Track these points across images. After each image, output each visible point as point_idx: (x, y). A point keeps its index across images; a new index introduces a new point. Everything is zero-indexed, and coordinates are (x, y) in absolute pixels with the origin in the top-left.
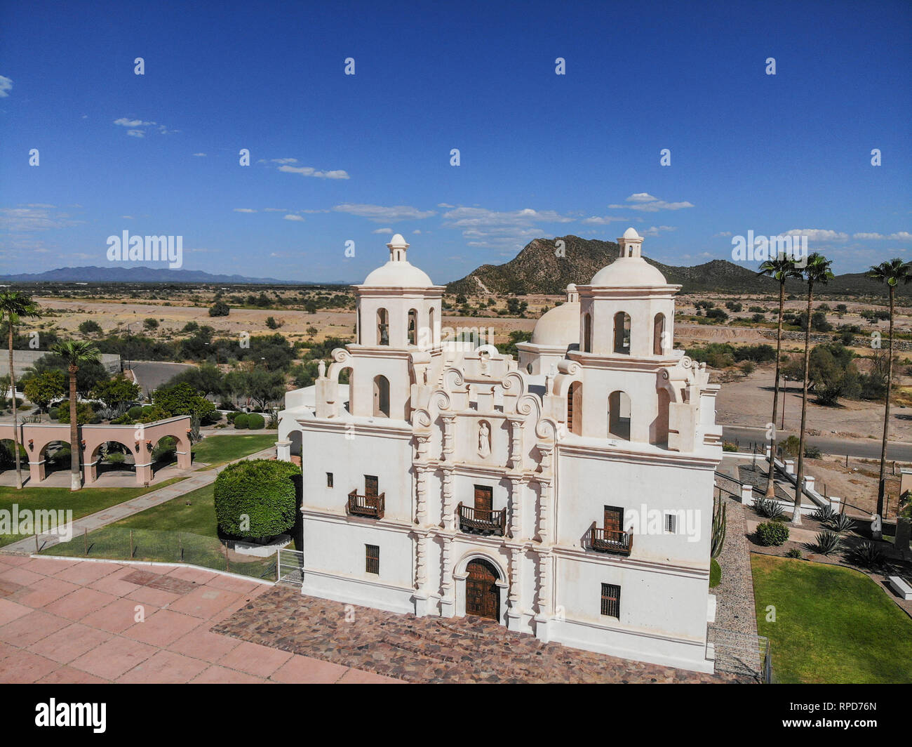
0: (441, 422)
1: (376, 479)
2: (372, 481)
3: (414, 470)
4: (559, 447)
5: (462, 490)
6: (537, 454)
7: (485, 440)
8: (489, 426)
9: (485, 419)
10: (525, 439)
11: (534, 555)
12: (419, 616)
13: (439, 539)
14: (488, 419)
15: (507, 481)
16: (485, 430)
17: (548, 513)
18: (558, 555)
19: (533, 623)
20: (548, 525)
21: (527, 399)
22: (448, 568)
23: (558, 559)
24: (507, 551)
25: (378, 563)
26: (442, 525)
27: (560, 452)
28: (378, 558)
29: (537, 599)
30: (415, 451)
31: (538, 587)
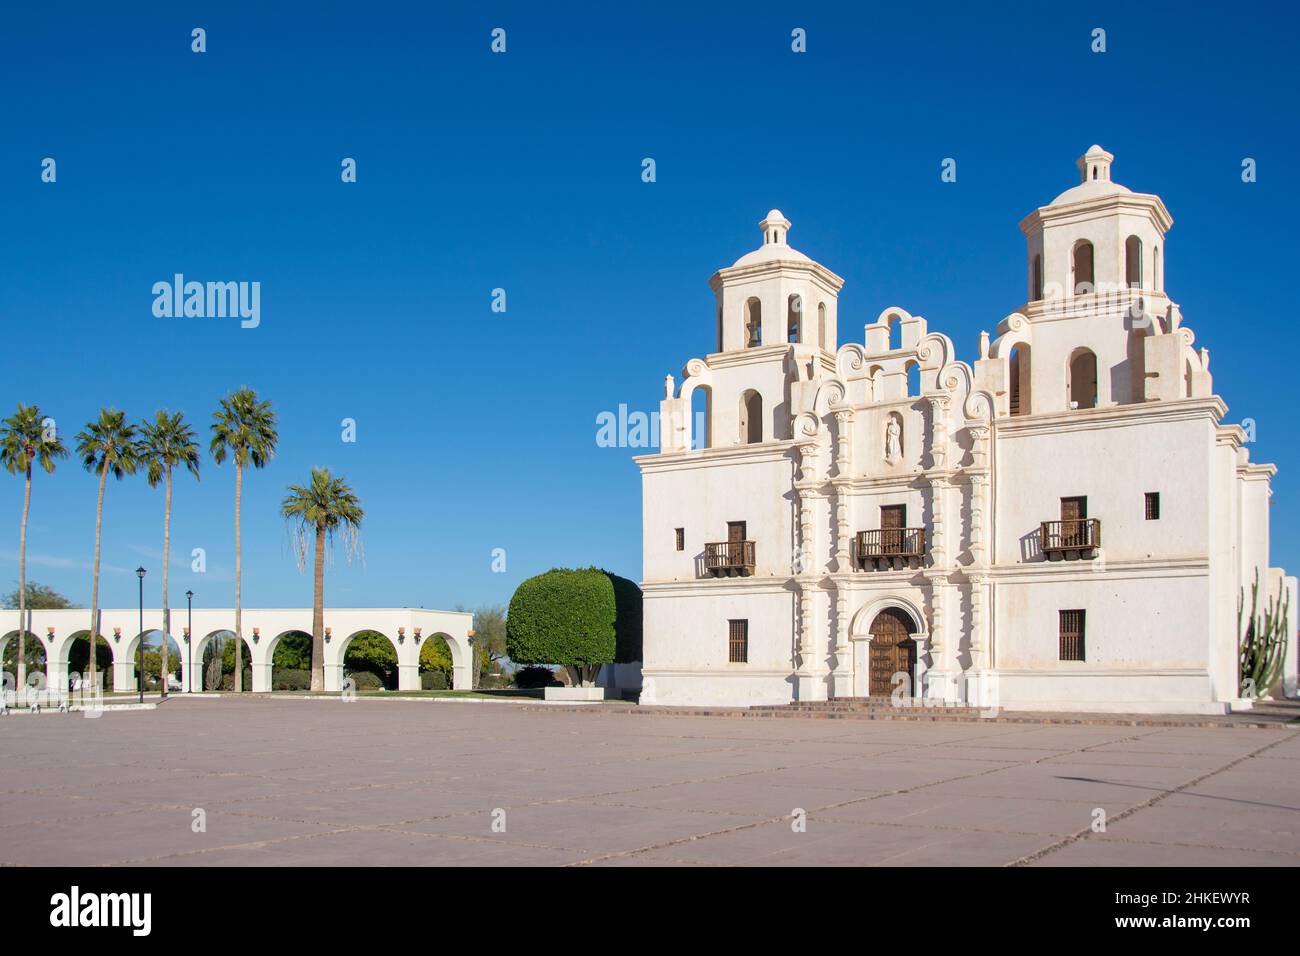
0: (832, 421)
1: (743, 524)
2: (738, 528)
3: (795, 496)
4: (997, 426)
5: (862, 515)
6: (965, 438)
7: (895, 439)
8: (900, 419)
9: (896, 409)
10: (948, 423)
11: (963, 582)
12: (802, 701)
13: (831, 587)
14: (899, 409)
15: (924, 485)
16: (896, 428)
17: (981, 519)
18: (997, 580)
20: (981, 537)
21: (953, 369)
22: (844, 625)
23: (997, 586)
24: (926, 585)
25: (746, 644)
26: (834, 566)
27: (998, 434)
28: (746, 638)
29: (966, 644)
30: (795, 466)
31: (968, 628)
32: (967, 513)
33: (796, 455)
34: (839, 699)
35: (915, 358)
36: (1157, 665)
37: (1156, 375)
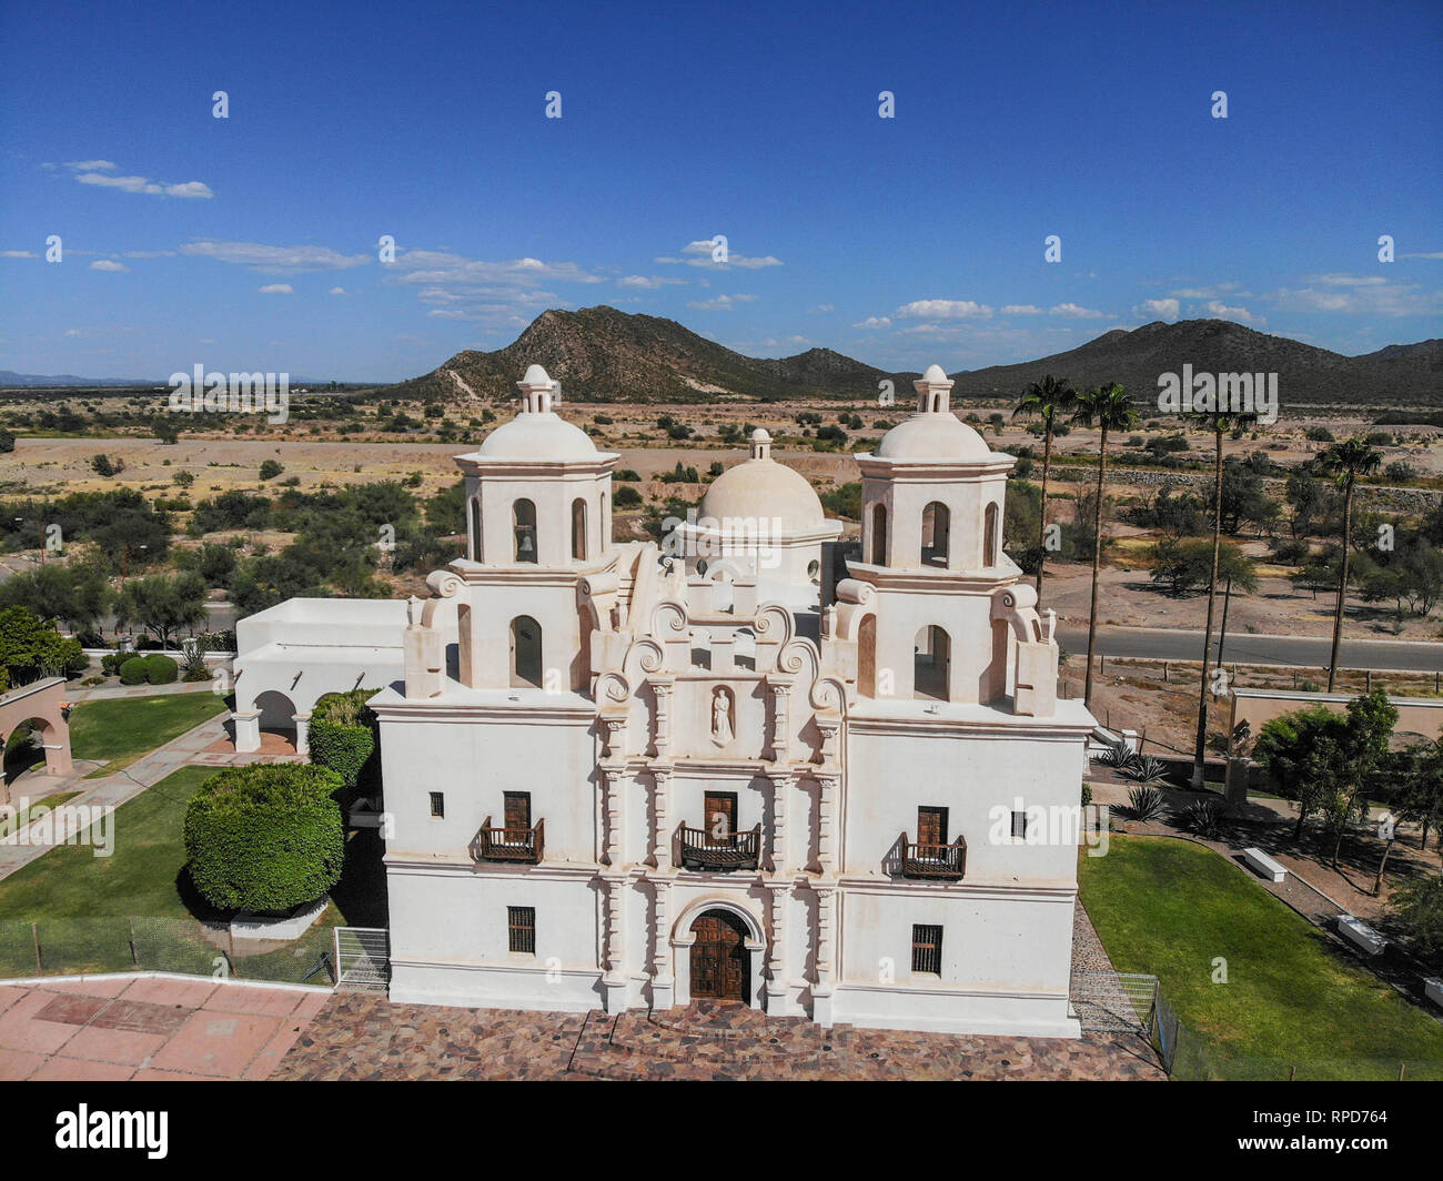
0: (649, 693)
1: (525, 796)
2: (517, 801)
3: (600, 777)
4: (848, 722)
5: (683, 803)
6: (814, 734)
7: (722, 716)
8: (730, 694)
10: (793, 713)
11: (810, 892)
12: (612, 1013)
13: (647, 887)
14: (730, 684)
15: (764, 783)
16: (724, 702)
17: (830, 827)
18: (846, 890)
19: (807, 1000)
20: (830, 846)
21: (796, 646)
22: (664, 932)
23: (846, 897)
24: (766, 894)
25: (533, 931)
26: (652, 862)
27: (849, 729)
28: (533, 925)
29: (813, 961)
30: (600, 744)
31: (815, 943)
32: (815, 818)
33: (604, 729)
34: (657, 1012)
35: (750, 627)
37: (1032, 688)
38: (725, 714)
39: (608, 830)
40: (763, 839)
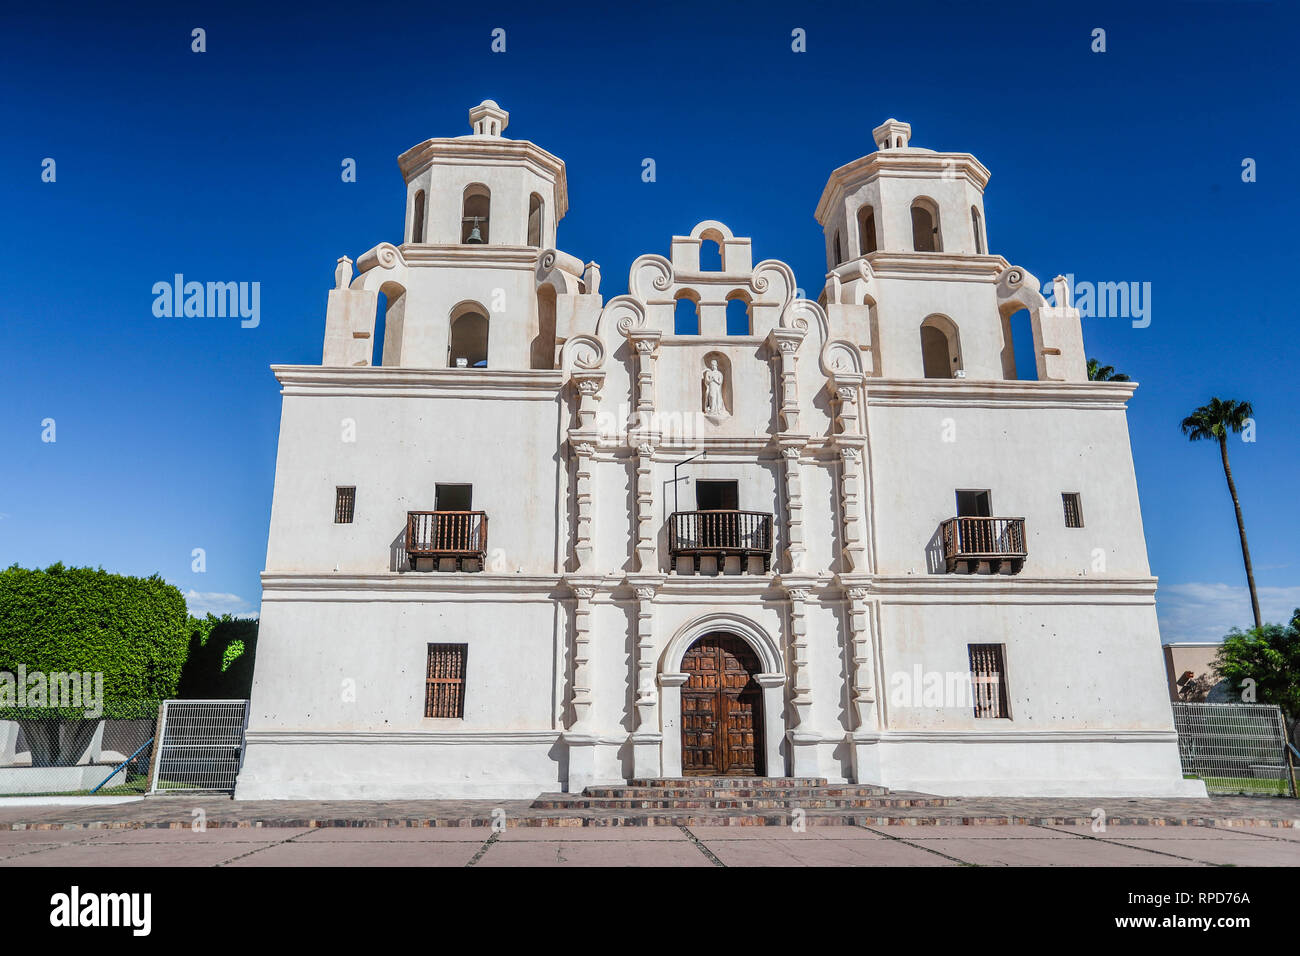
0: (630, 354)
1: (465, 489)
2: (454, 494)
3: (568, 453)
4: (868, 388)
6: (830, 400)
7: (715, 390)
8: (725, 366)
11: (838, 598)
13: (627, 597)
14: (725, 351)
15: (774, 457)
17: (856, 510)
18: (881, 598)
19: (845, 752)
21: (800, 307)
22: (650, 657)
23: (882, 607)
24: (781, 599)
25: (463, 686)
26: (635, 563)
27: (868, 399)
28: (463, 676)
29: (850, 696)
30: (567, 417)
31: (851, 667)
32: (839, 501)
33: (572, 393)
34: (640, 783)
35: (746, 288)
36: (1108, 726)
37: (1057, 352)
38: (719, 388)
39: (575, 521)
40: (775, 531)
